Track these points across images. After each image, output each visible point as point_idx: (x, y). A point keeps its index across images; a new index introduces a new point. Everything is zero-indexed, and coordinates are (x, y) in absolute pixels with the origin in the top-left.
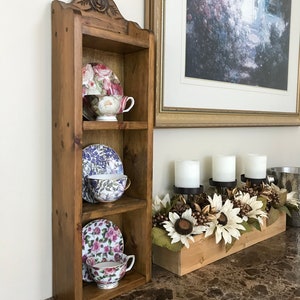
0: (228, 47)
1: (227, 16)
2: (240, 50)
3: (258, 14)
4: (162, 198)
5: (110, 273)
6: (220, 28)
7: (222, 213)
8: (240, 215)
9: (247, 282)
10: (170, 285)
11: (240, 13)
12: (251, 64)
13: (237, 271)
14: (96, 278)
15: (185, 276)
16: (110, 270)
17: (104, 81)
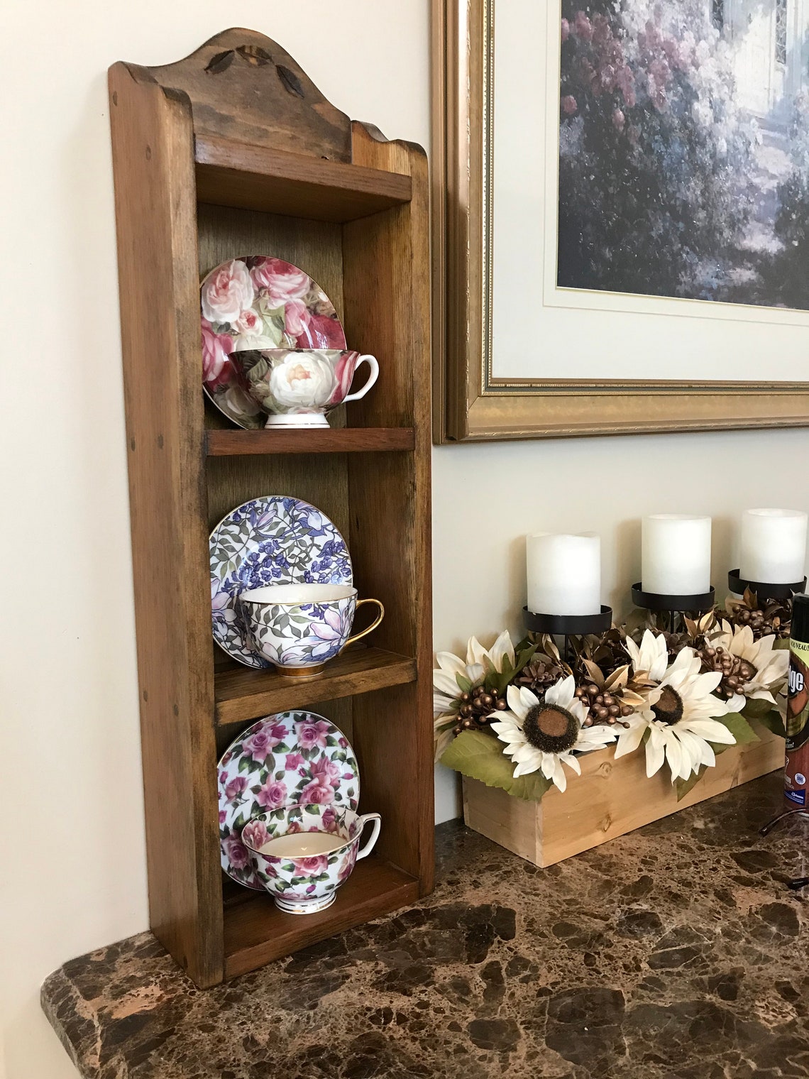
0: (692, 191)
1: (689, 95)
2: (728, 199)
3: (788, 84)
4: (488, 644)
5: (310, 872)
6: (666, 133)
7: (668, 689)
8: (722, 693)
9: (739, 894)
10: (509, 895)
11: (731, 83)
12: (763, 241)
13: (709, 857)
14: (272, 885)
15: (554, 869)
16: (312, 862)
17: (287, 308)
